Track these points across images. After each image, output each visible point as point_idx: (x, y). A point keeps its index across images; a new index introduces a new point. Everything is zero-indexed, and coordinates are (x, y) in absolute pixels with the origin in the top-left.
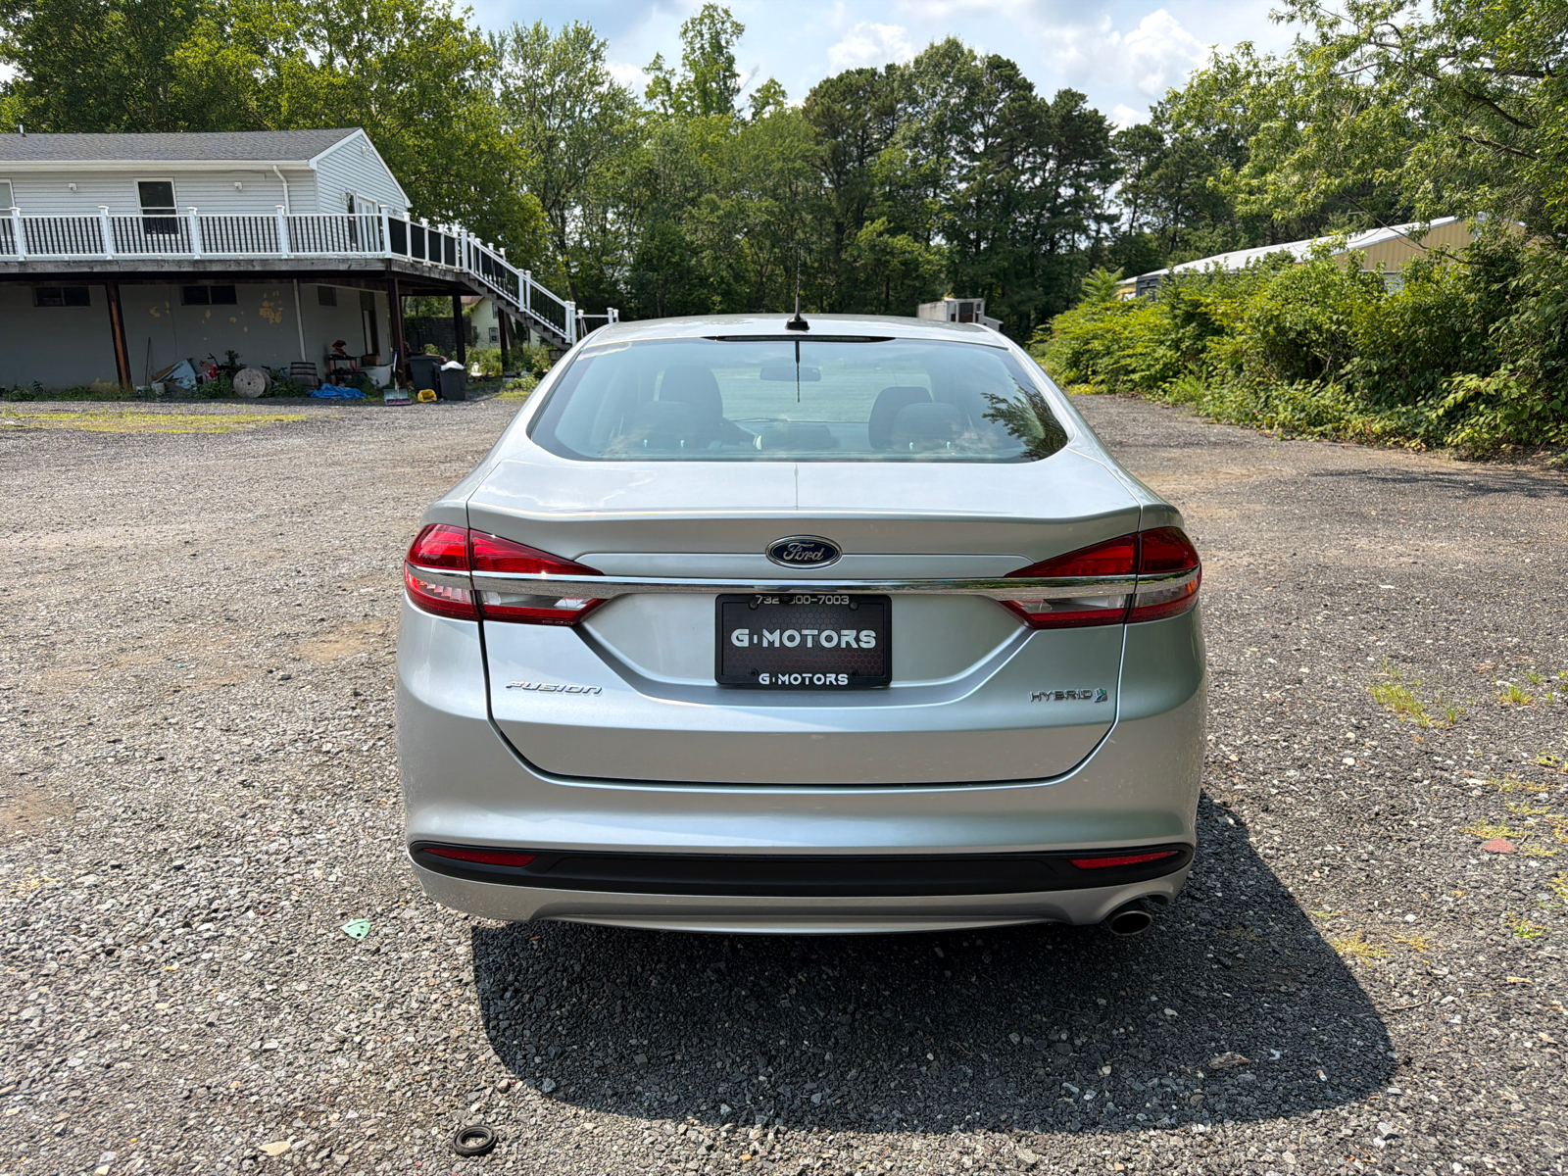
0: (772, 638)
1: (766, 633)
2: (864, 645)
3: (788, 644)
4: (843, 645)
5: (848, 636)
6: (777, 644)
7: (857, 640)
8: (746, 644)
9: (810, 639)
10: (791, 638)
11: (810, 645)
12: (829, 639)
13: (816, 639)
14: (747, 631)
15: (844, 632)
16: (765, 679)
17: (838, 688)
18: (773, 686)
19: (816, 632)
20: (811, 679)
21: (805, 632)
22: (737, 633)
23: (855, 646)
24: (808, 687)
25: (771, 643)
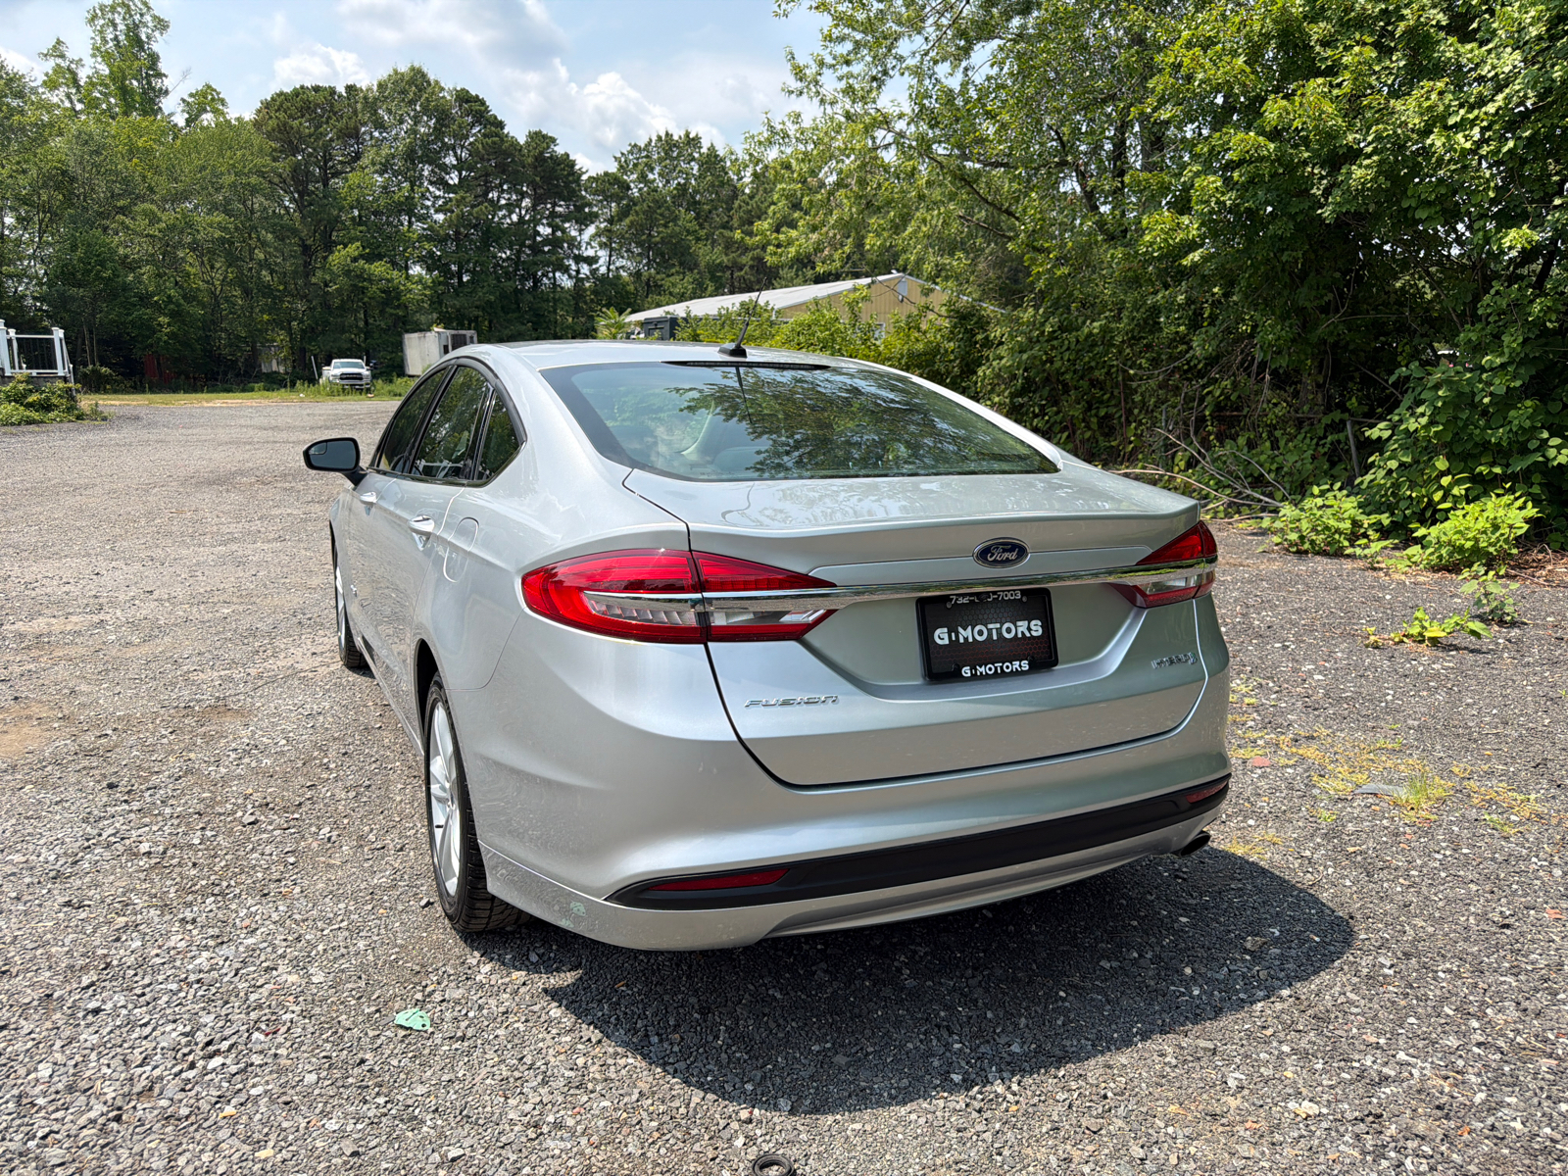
0: (966, 634)
1: (960, 630)
2: (1034, 634)
3: (979, 638)
4: (1020, 635)
5: (1022, 626)
6: (971, 640)
7: (1029, 629)
8: (946, 642)
9: (994, 632)
10: (981, 633)
11: (995, 637)
12: (1009, 631)
13: (999, 631)
14: (946, 630)
15: (1019, 623)
16: (966, 671)
17: (1023, 673)
18: (974, 677)
19: (998, 625)
20: (1002, 667)
21: (990, 626)
22: (938, 632)
23: (1028, 635)
24: (1000, 675)
25: (966, 639)
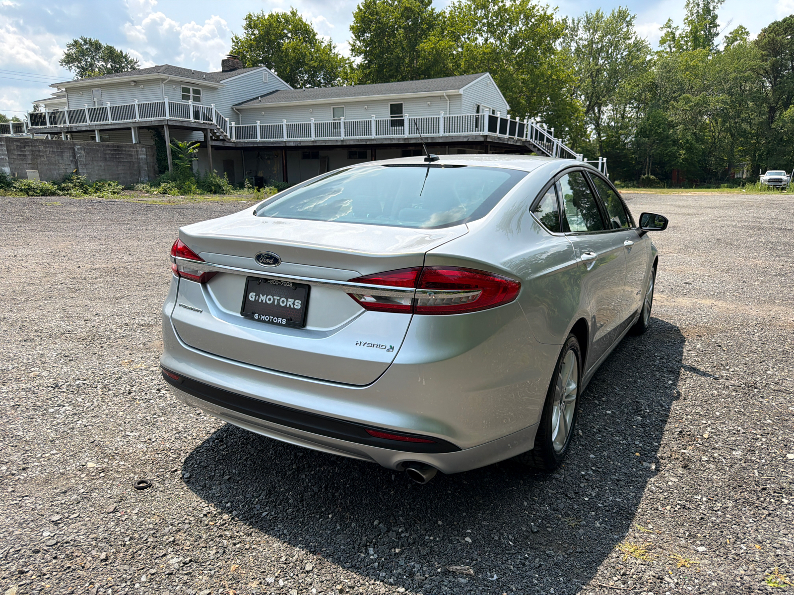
0: (263, 298)
1: (261, 296)
2: (296, 307)
3: (268, 302)
4: (288, 306)
5: (291, 301)
6: (264, 302)
7: (294, 304)
8: (253, 300)
9: (276, 300)
10: (270, 300)
11: (276, 304)
12: (283, 302)
13: (278, 300)
14: (254, 294)
15: (289, 300)
16: (256, 316)
17: (282, 325)
18: (259, 320)
19: (279, 298)
20: (272, 319)
21: (275, 297)
22: (251, 294)
23: (292, 307)
24: (271, 323)
25: (262, 301)
